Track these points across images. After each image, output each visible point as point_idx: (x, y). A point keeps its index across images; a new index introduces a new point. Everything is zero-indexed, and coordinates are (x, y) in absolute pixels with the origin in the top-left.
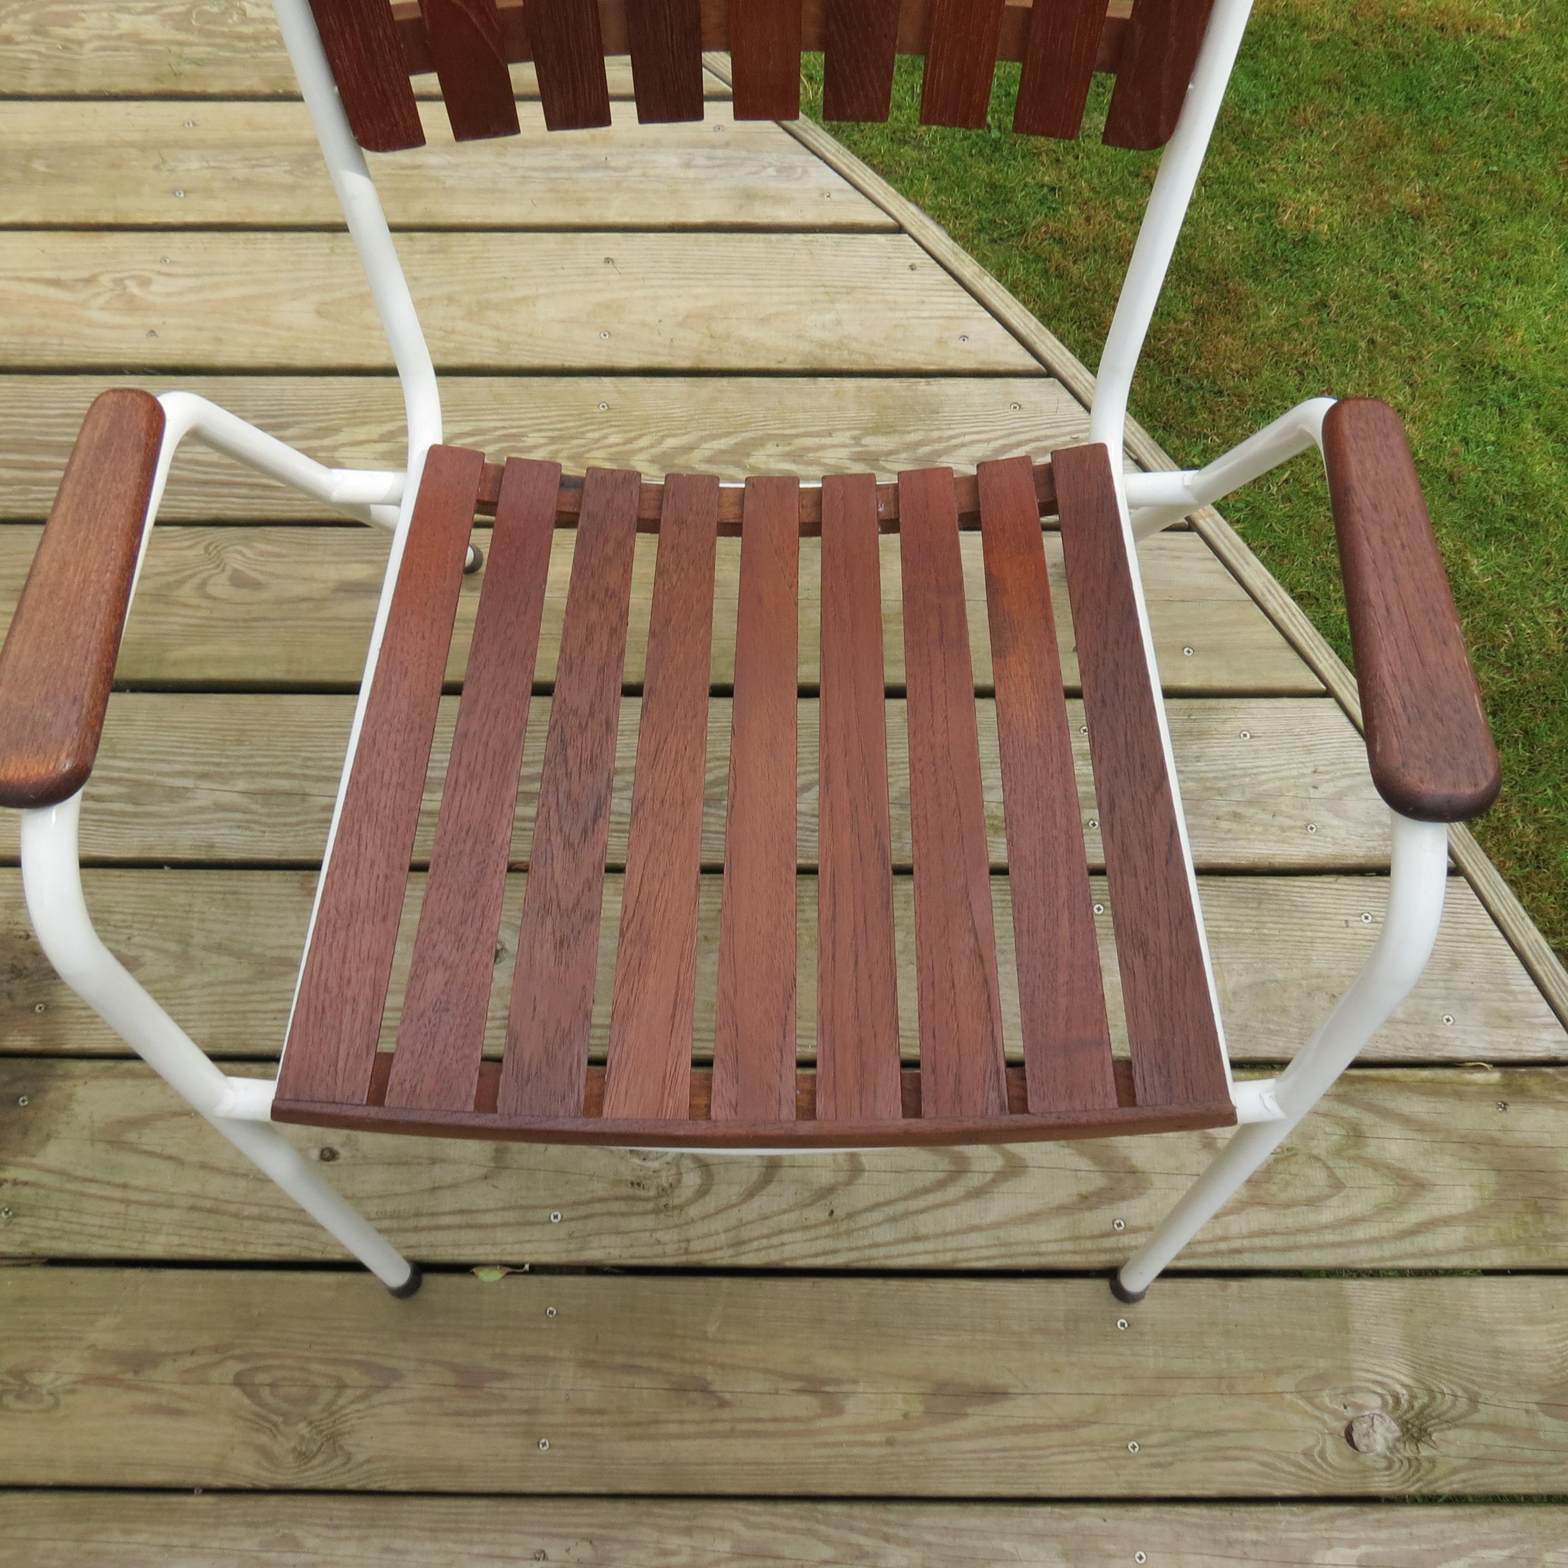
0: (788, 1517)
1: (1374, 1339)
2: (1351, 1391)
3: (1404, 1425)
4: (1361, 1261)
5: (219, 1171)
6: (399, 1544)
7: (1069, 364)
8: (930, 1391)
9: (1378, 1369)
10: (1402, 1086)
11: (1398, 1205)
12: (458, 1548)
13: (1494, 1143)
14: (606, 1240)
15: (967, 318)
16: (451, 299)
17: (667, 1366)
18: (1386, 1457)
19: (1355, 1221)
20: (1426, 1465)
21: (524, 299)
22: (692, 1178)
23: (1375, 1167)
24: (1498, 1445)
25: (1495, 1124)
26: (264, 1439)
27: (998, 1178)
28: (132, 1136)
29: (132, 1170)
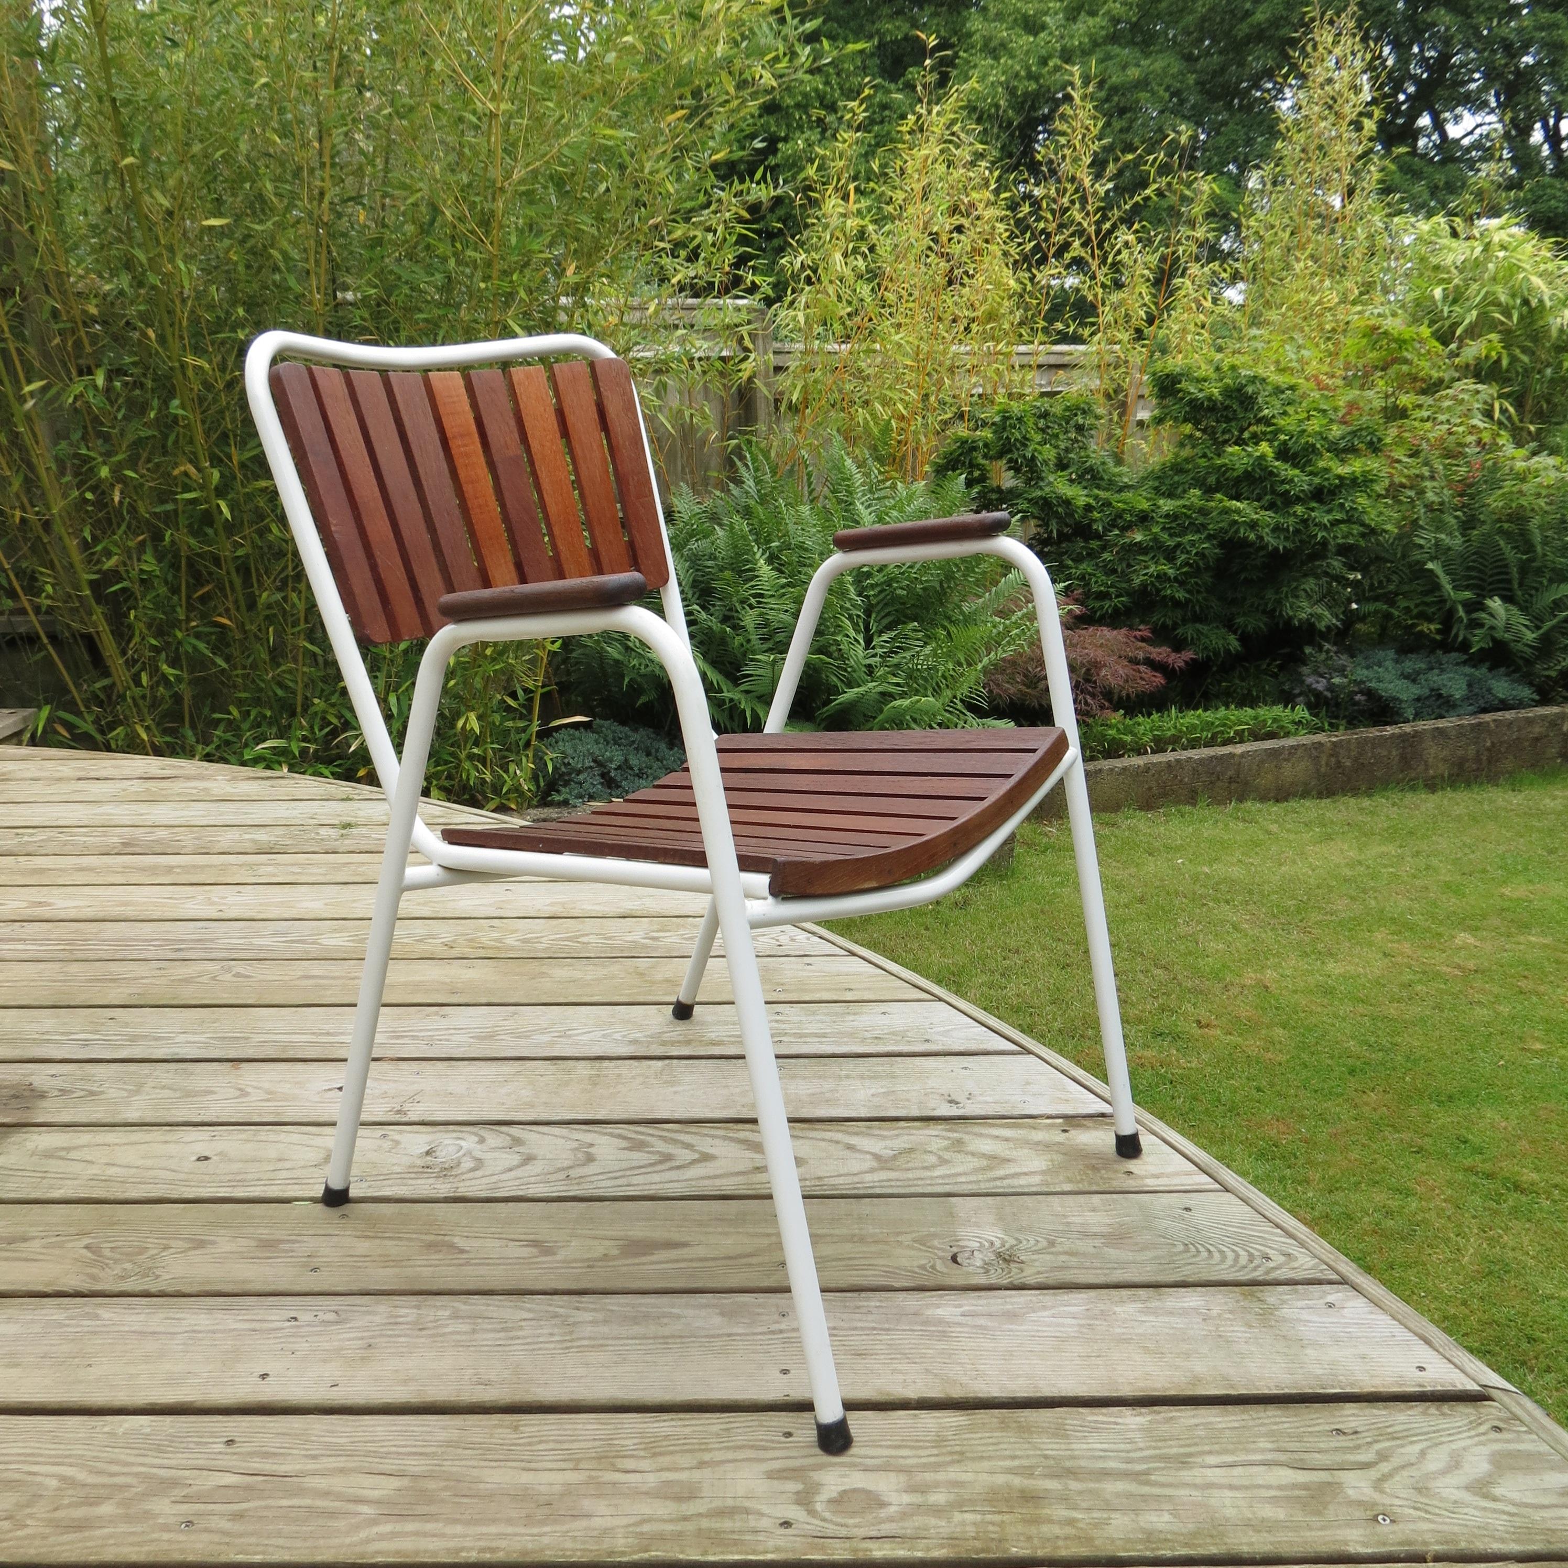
0: (500, 1300)
1: (974, 1219)
2: (956, 1240)
3: (999, 1255)
4: (963, 1190)
5: (121, 1166)
6: (178, 1316)
8: (626, 1245)
9: (976, 1231)
10: (993, 1125)
11: (989, 1168)
12: (226, 1317)
13: (1059, 1143)
14: (395, 1188)
18: (983, 1268)
19: (958, 1175)
20: (1015, 1271)
22: (467, 1164)
23: (973, 1154)
24: (1073, 1261)
25: (1060, 1137)
26: (94, 1270)
27: (694, 1162)
28: (63, 1153)
29: (54, 1165)
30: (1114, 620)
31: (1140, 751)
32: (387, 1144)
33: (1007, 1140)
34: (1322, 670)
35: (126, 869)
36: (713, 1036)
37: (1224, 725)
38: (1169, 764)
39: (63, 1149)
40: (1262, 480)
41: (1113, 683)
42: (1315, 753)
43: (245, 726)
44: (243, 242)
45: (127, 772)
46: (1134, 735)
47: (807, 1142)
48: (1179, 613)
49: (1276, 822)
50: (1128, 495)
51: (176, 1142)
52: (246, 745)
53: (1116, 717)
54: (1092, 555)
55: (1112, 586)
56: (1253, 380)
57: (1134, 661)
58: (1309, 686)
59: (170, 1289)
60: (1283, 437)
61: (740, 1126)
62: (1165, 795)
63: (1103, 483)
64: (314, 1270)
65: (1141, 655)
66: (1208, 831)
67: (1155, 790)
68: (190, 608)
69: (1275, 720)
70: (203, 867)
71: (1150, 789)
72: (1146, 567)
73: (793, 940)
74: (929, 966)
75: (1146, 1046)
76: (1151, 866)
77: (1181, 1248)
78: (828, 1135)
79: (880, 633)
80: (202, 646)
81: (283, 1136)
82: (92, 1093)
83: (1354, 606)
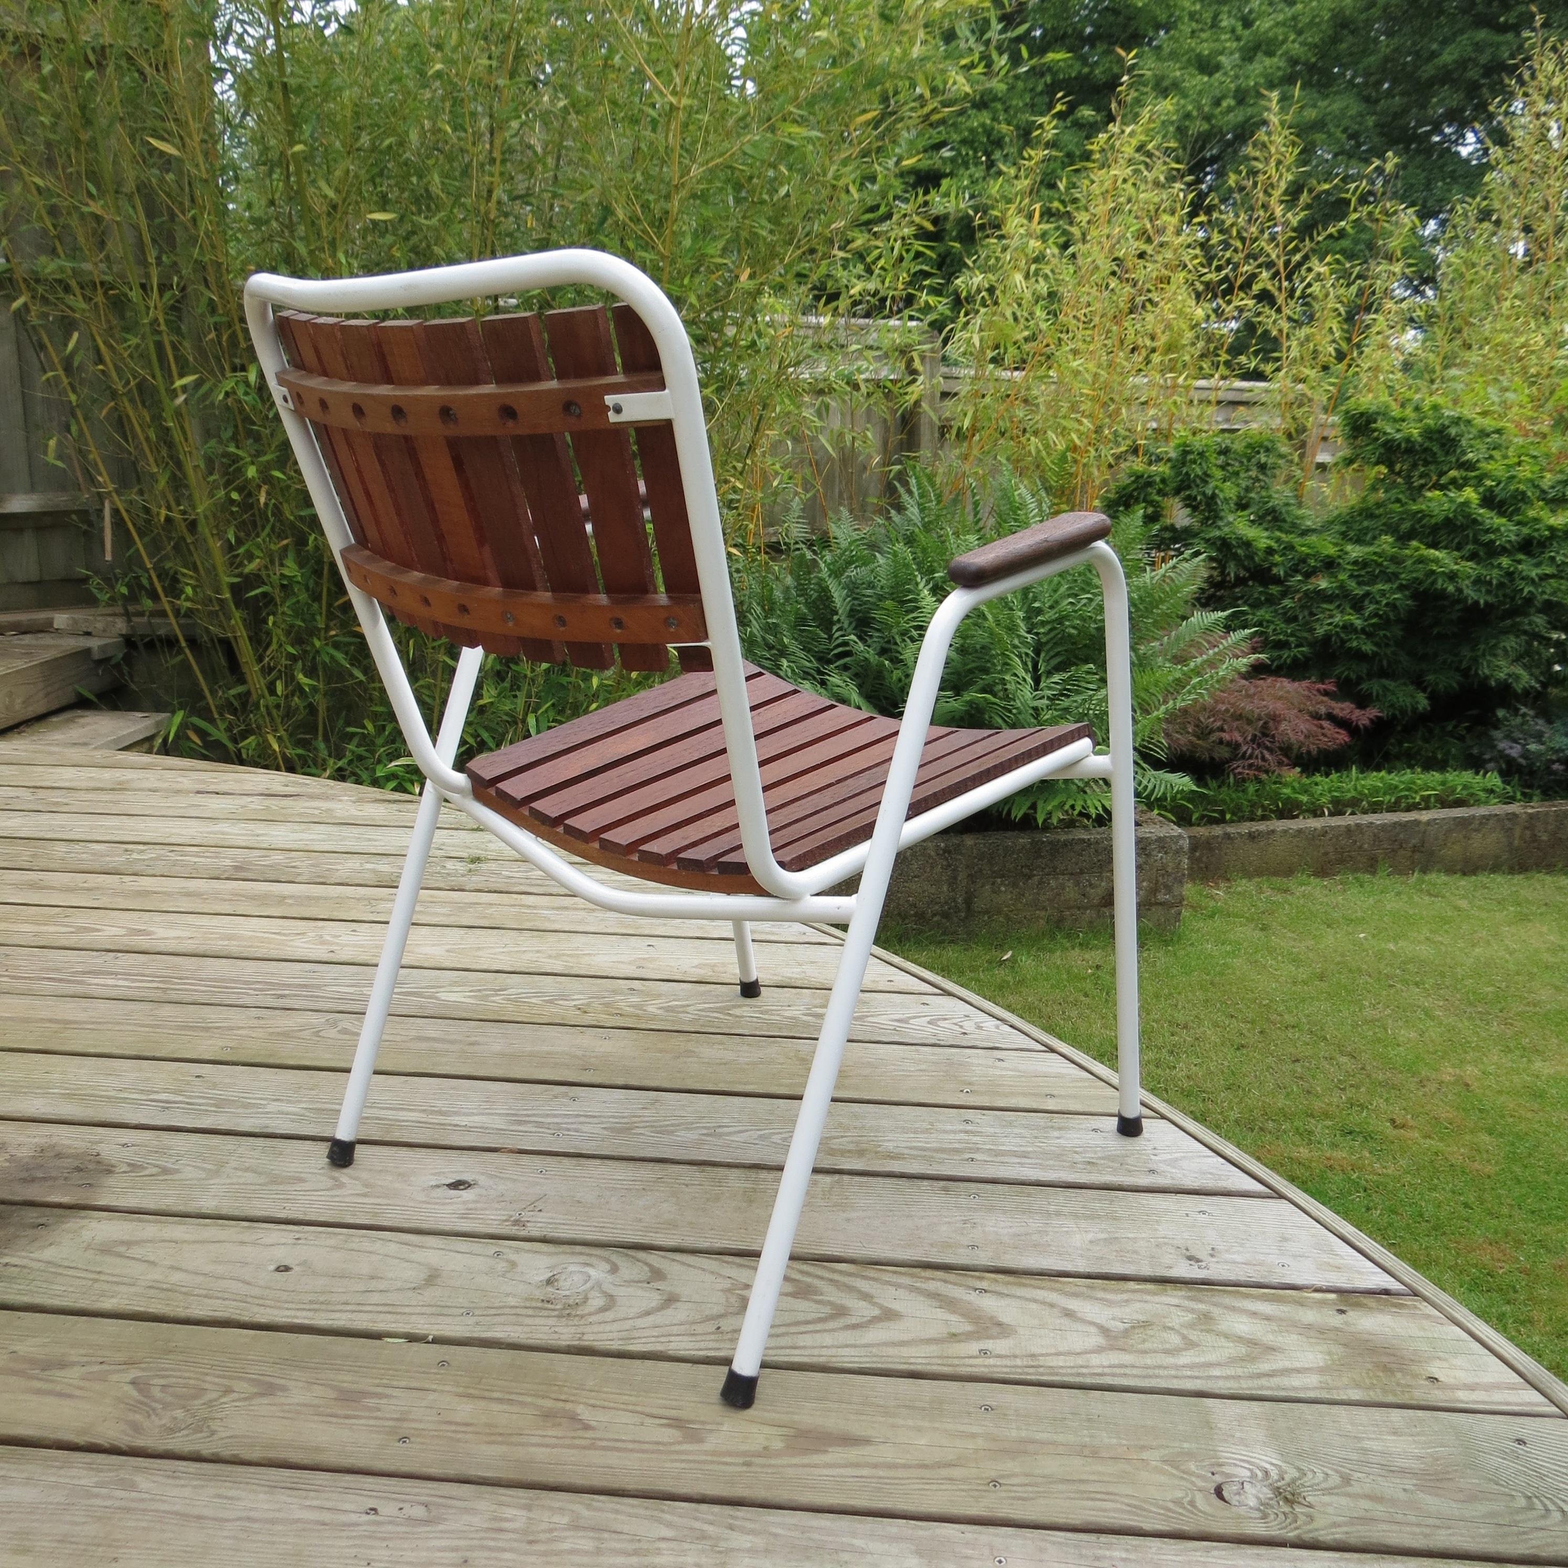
0: (633, 1506)
1: (1238, 1435)
2: (1218, 1464)
3: (1277, 1491)
4: (1219, 1389)
5: (186, 1271)
6: (231, 1493)
7: (962, 992)
8: (792, 1434)
9: (1245, 1453)
10: (1247, 1296)
11: (1250, 1359)
12: (290, 1500)
13: (1337, 1329)
14: (509, 1328)
17: (540, 1402)
18: (1258, 1510)
19: (1210, 1365)
20: (1302, 1518)
22: (597, 1301)
23: (1227, 1336)
24: (1379, 1510)
25: (1337, 1320)
26: (138, 1417)
27: (875, 1320)
28: (122, 1249)
29: (111, 1265)
30: (1295, 670)
31: (1316, 812)
32: (501, 1266)
33: (1268, 1318)
34: (1517, 735)
35: (237, 896)
36: (890, 1146)
37: (1409, 789)
38: (1348, 828)
39: (123, 1243)
40: (1463, 528)
41: (1293, 738)
42: (1508, 824)
43: (379, 741)
44: (407, 239)
45: (248, 787)
46: (1312, 795)
47: (1016, 1303)
48: (1363, 669)
49: (1464, 897)
50: (1313, 538)
51: (254, 1244)
52: (379, 762)
53: (1293, 775)
54: (1271, 601)
55: (1292, 635)
56: (1457, 421)
57: (1316, 716)
58: (1501, 752)
59: (226, 1453)
60: (1489, 483)
61: (929, 1273)
62: (1341, 861)
63: (1286, 526)
64: (403, 1439)
65: (1323, 710)
66: (1392, 903)
67: (1332, 856)
68: (330, 616)
69: (1465, 787)
70: (318, 898)
71: (1326, 854)
72: (1331, 617)
73: (979, 1028)
74: (1090, 1037)
75: (1334, 1146)
76: (1330, 940)
77: (1522, 1502)
78: (1040, 1294)
79: (1049, 673)
80: (340, 656)
81: (379, 1244)
82: (165, 1171)
83: (1557, 668)
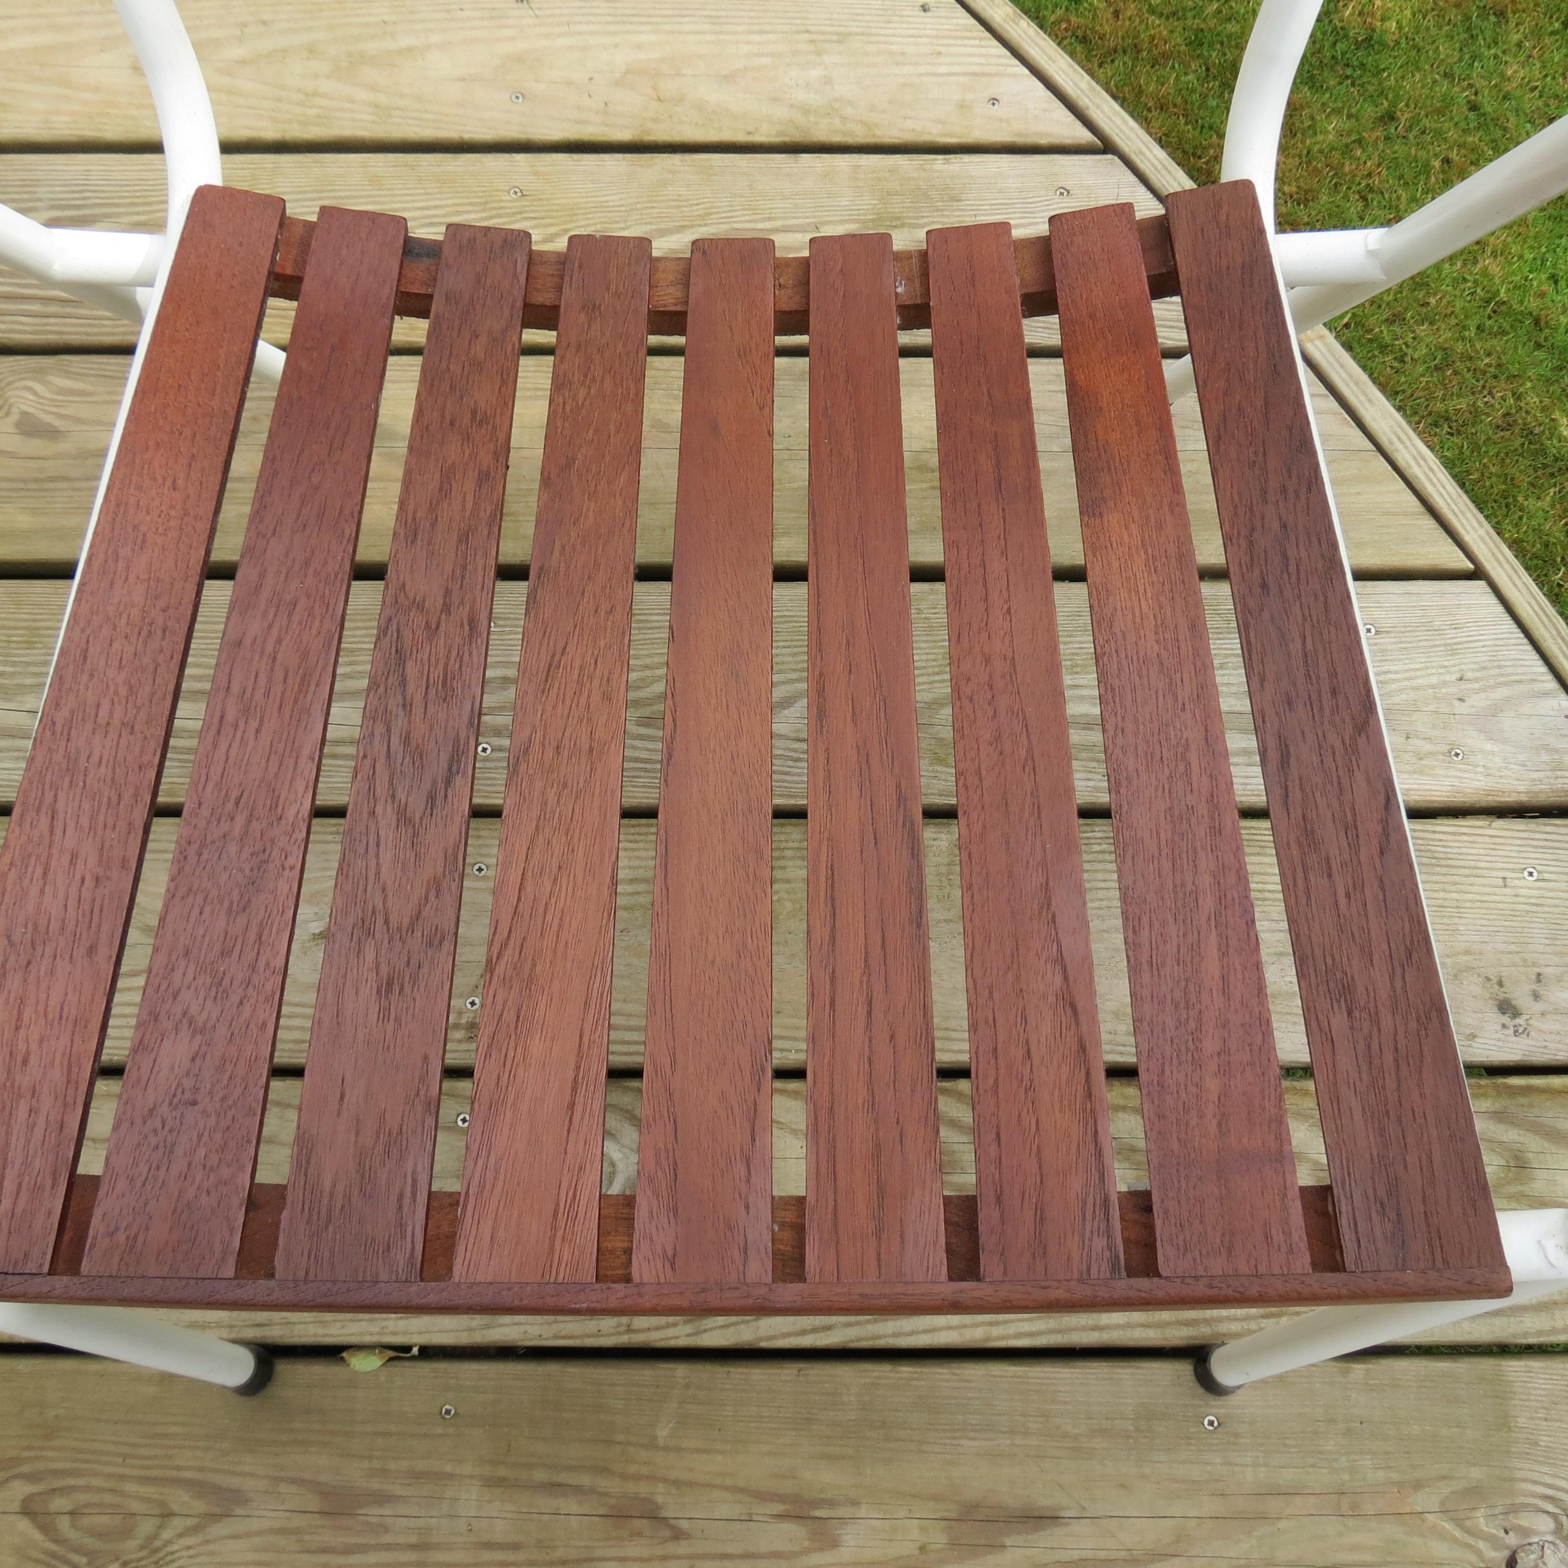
1: (1544, 1440)
2: (1514, 1510)
4: (1525, 1335)
7: (1132, 136)
8: (954, 1515)
9: (1548, 1480)
15: (997, 74)
16: (311, 51)
17: (603, 1484)
21: (410, 50)
